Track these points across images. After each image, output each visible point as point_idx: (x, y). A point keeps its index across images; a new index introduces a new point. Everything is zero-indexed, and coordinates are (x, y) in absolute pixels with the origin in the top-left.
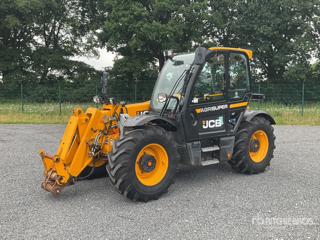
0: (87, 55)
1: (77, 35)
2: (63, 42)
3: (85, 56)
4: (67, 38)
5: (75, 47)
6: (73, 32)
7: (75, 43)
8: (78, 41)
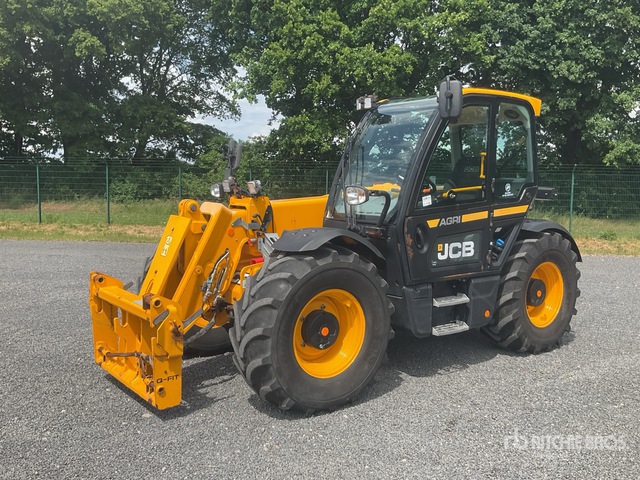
0: (218, 113)
1: (200, 76)
2: (175, 89)
3: (215, 114)
4: (182, 81)
5: (197, 98)
6: (194, 70)
7: (196, 90)
8: (203, 86)
